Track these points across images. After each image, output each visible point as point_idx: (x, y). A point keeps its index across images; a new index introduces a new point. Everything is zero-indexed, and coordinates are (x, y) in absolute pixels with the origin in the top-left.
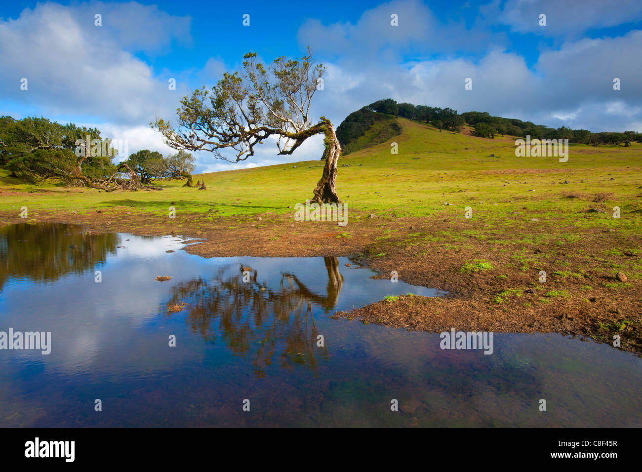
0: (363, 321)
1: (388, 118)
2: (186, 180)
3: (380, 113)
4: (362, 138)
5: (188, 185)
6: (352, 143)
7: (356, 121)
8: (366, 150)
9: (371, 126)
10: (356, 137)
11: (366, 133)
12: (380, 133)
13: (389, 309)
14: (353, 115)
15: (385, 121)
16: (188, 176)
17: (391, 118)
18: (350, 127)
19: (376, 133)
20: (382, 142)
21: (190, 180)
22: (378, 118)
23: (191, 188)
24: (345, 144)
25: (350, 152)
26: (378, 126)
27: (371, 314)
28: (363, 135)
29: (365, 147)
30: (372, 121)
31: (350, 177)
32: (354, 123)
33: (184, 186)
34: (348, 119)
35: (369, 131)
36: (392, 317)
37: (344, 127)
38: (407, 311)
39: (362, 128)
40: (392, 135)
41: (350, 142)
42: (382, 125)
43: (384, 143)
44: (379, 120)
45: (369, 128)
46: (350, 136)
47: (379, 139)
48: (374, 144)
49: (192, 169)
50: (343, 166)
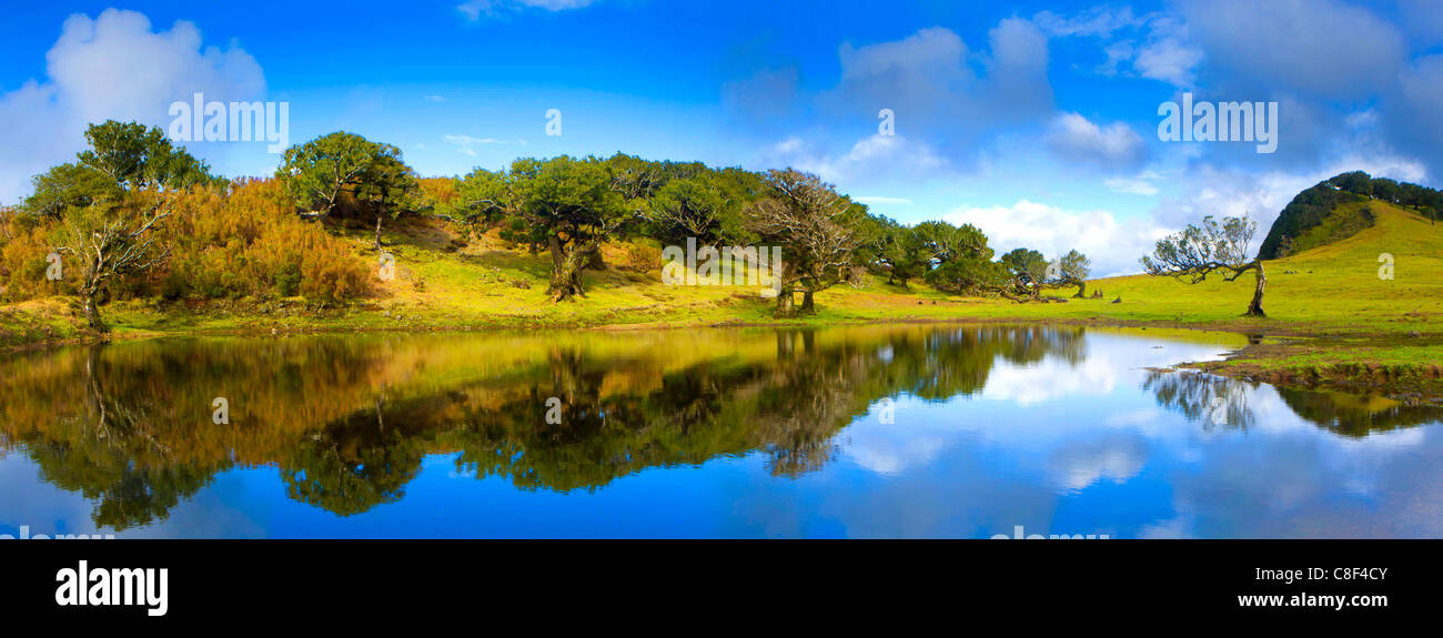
1: (1357, 200)
2: (1076, 289)
3: (1346, 192)
4: (1318, 228)
5: (1080, 295)
6: (1303, 236)
7: (1309, 202)
8: (1322, 248)
9: (1332, 211)
10: (1308, 227)
11: (1324, 221)
12: (1344, 222)
14: (1305, 193)
15: (1352, 205)
16: (1082, 285)
17: (1362, 200)
18: (1301, 212)
19: (1340, 222)
20: (1347, 236)
21: (1082, 289)
22: (1343, 199)
23: (1084, 300)
24: (1293, 237)
25: (1300, 250)
26: (1342, 211)
28: (1319, 224)
29: (1323, 243)
30: (1333, 204)
31: (1293, 289)
32: (1307, 206)
33: (1075, 296)
34: (1297, 199)
35: (1329, 218)
37: (1291, 211)
39: (1318, 214)
40: (1362, 226)
41: (1300, 234)
42: (1348, 211)
43: (1349, 240)
44: (1344, 202)
45: (1328, 215)
46: (1300, 226)
47: (1343, 231)
48: (1335, 240)
49: (1085, 275)
50: (1287, 272)
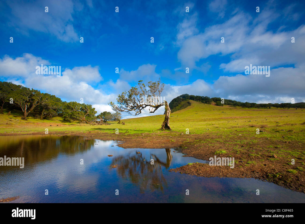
0: (180, 173)
3: (184, 99)
4: (178, 107)
5: (119, 123)
7: (175, 101)
8: (179, 111)
9: (180, 103)
10: (175, 107)
11: (179, 105)
12: (184, 105)
13: (190, 168)
14: (174, 99)
15: (185, 101)
16: (119, 120)
17: (187, 100)
18: (173, 103)
19: (182, 105)
20: (184, 108)
21: (120, 121)
22: (183, 100)
23: (120, 124)
24: (172, 109)
25: (174, 112)
26: (183, 103)
27: (183, 170)
29: (179, 110)
30: (181, 101)
31: (174, 120)
32: (175, 102)
33: (118, 123)
34: (173, 101)
36: (191, 171)
38: (196, 169)
39: (177, 104)
40: (188, 106)
41: (173, 108)
42: (184, 103)
44: (183, 101)
45: (180, 104)
46: (174, 106)
47: (183, 107)
48: (182, 109)
49: (120, 118)
50: (171, 116)
